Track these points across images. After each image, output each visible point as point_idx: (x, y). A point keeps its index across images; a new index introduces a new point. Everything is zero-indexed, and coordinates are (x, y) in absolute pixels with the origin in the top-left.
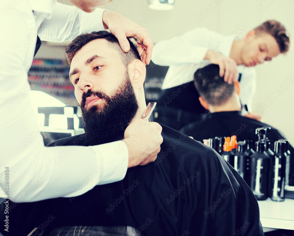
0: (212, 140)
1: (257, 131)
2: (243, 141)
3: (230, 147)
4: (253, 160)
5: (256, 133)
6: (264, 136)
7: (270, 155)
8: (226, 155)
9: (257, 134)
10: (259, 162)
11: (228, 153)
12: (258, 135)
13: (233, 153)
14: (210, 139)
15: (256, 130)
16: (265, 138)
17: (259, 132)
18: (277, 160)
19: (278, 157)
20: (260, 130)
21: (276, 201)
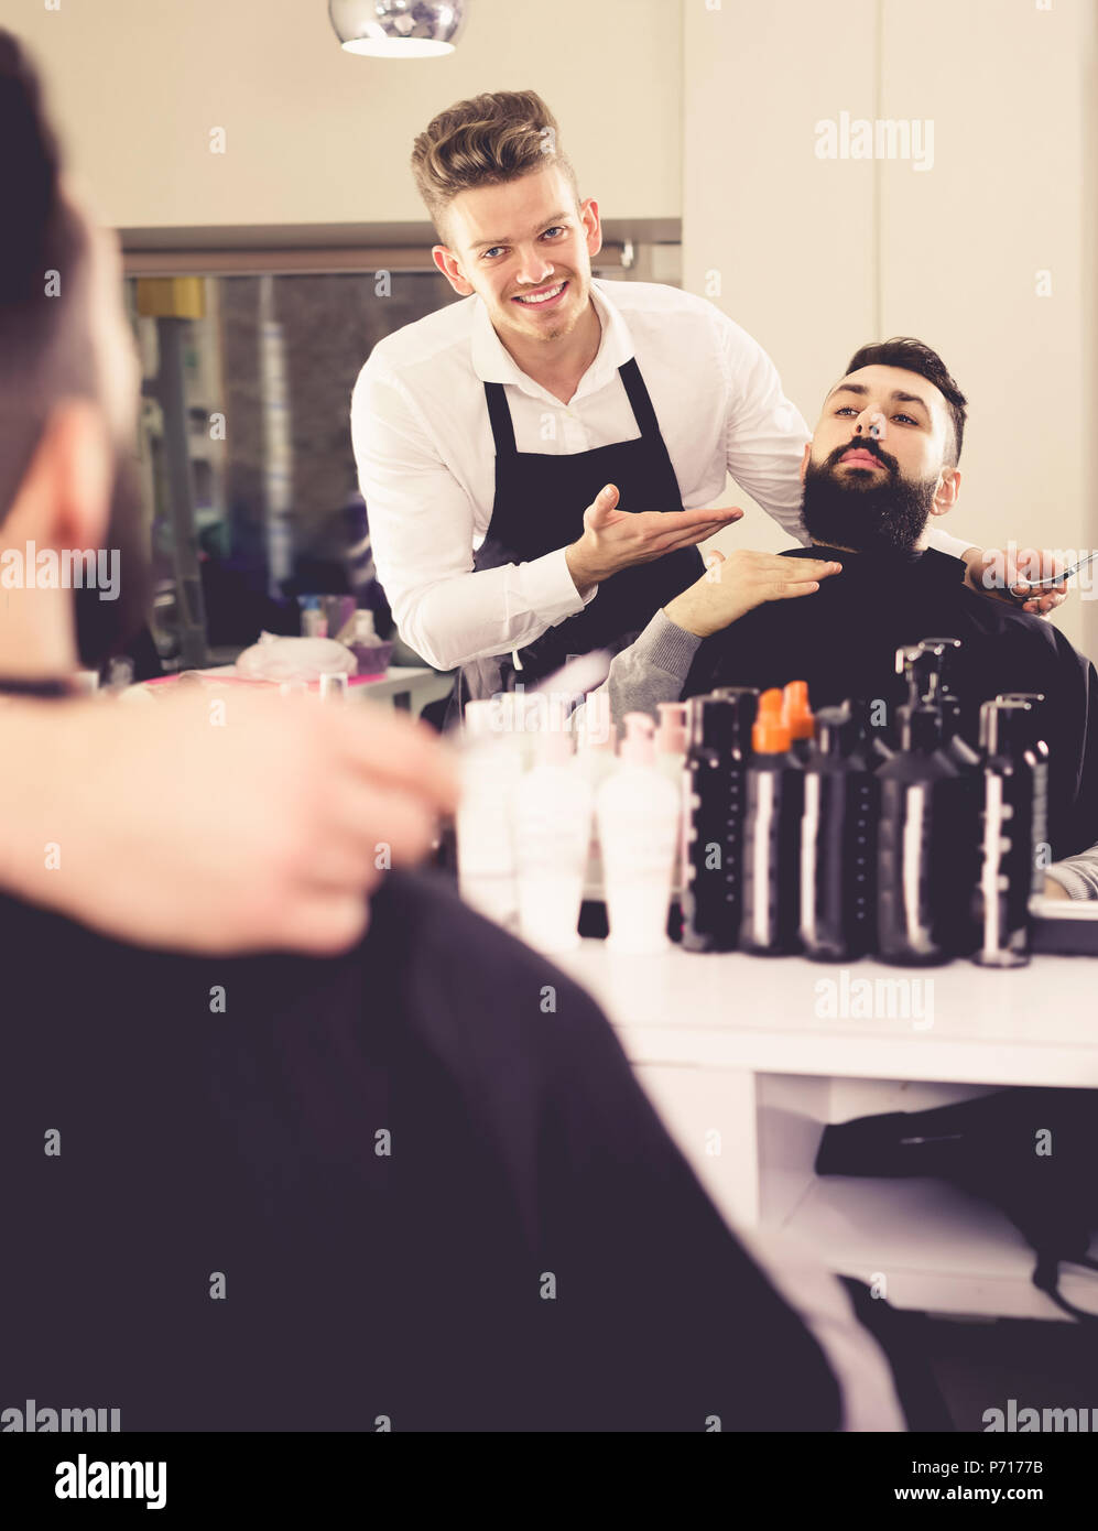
0: (699, 707)
1: (905, 660)
2: (838, 704)
3: (780, 733)
4: (891, 787)
6: (933, 680)
7: (963, 766)
8: (764, 769)
9: (905, 670)
10: (916, 798)
11: (774, 762)
12: (910, 676)
13: (794, 763)
15: (900, 655)
16: (935, 690)
17: (914, 662)
18: (994, 786)
19: (998, 771)
20: (914, 654)
21: (996, 966)
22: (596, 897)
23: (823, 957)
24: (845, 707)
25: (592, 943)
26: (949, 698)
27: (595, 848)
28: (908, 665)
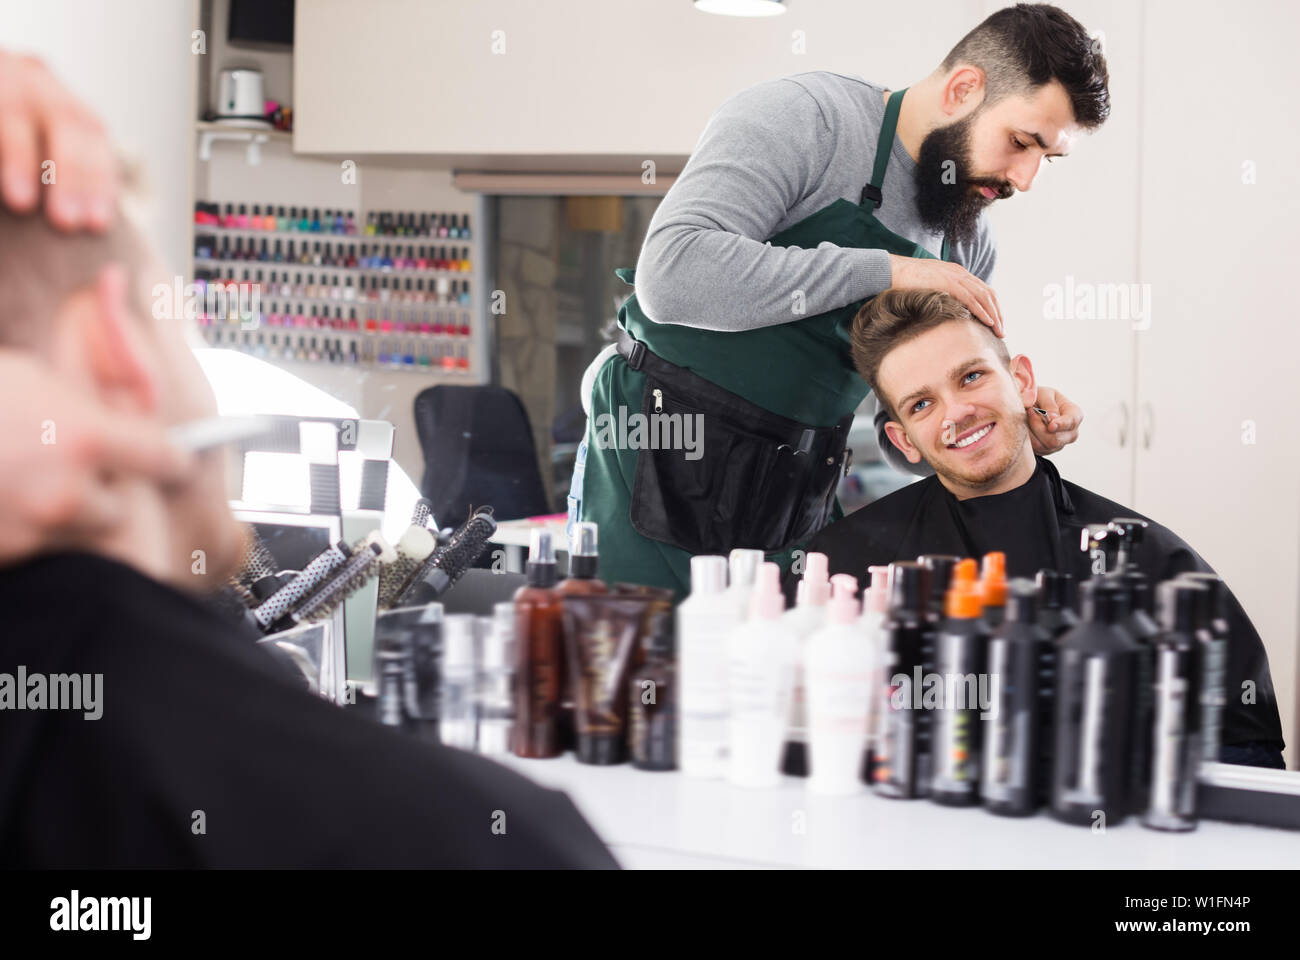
0: (900, 571)
1: (1091, 539)
2: (1031, 576)
3: (974, 600)
4: (1070, 657)
5: (1084, 546)
6: (1121, 556)
7: (1143, 639)
8: (955, 633)
9: (1089, 548)
10: (1096, 668)
11: (965, 627)
12: (1094, 554)
13: (985, 628)
14: (891, 568)
15: (1085, 534)
16: (1123, 566)
17: (1100, 542)
18: (1168, 661)
19: (1173, 647)
20: (1100, 533)
21: (1163, 830)
22: (797, 739)
23: (1003, 810)
24: (1039, 577)
25: (794, 781)
26: (1136, 575)
27: (799, 693)
28: (1094, 544)
